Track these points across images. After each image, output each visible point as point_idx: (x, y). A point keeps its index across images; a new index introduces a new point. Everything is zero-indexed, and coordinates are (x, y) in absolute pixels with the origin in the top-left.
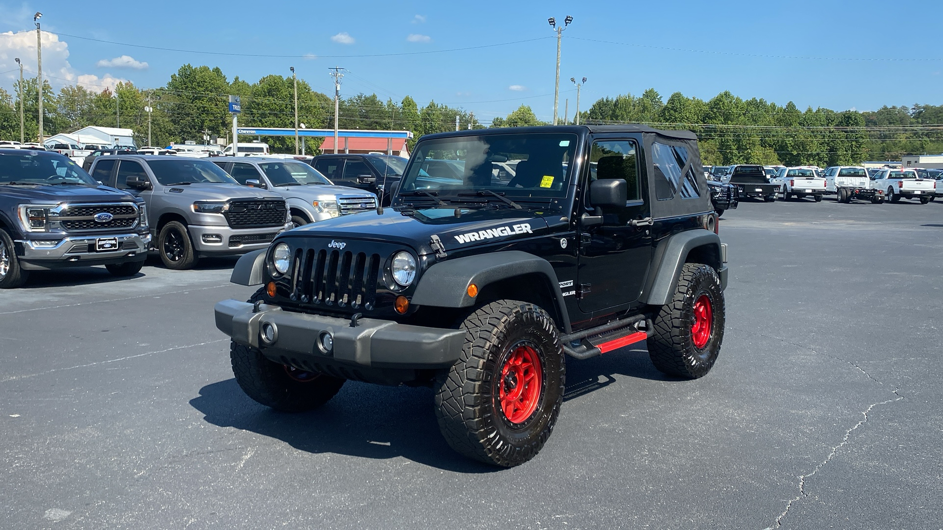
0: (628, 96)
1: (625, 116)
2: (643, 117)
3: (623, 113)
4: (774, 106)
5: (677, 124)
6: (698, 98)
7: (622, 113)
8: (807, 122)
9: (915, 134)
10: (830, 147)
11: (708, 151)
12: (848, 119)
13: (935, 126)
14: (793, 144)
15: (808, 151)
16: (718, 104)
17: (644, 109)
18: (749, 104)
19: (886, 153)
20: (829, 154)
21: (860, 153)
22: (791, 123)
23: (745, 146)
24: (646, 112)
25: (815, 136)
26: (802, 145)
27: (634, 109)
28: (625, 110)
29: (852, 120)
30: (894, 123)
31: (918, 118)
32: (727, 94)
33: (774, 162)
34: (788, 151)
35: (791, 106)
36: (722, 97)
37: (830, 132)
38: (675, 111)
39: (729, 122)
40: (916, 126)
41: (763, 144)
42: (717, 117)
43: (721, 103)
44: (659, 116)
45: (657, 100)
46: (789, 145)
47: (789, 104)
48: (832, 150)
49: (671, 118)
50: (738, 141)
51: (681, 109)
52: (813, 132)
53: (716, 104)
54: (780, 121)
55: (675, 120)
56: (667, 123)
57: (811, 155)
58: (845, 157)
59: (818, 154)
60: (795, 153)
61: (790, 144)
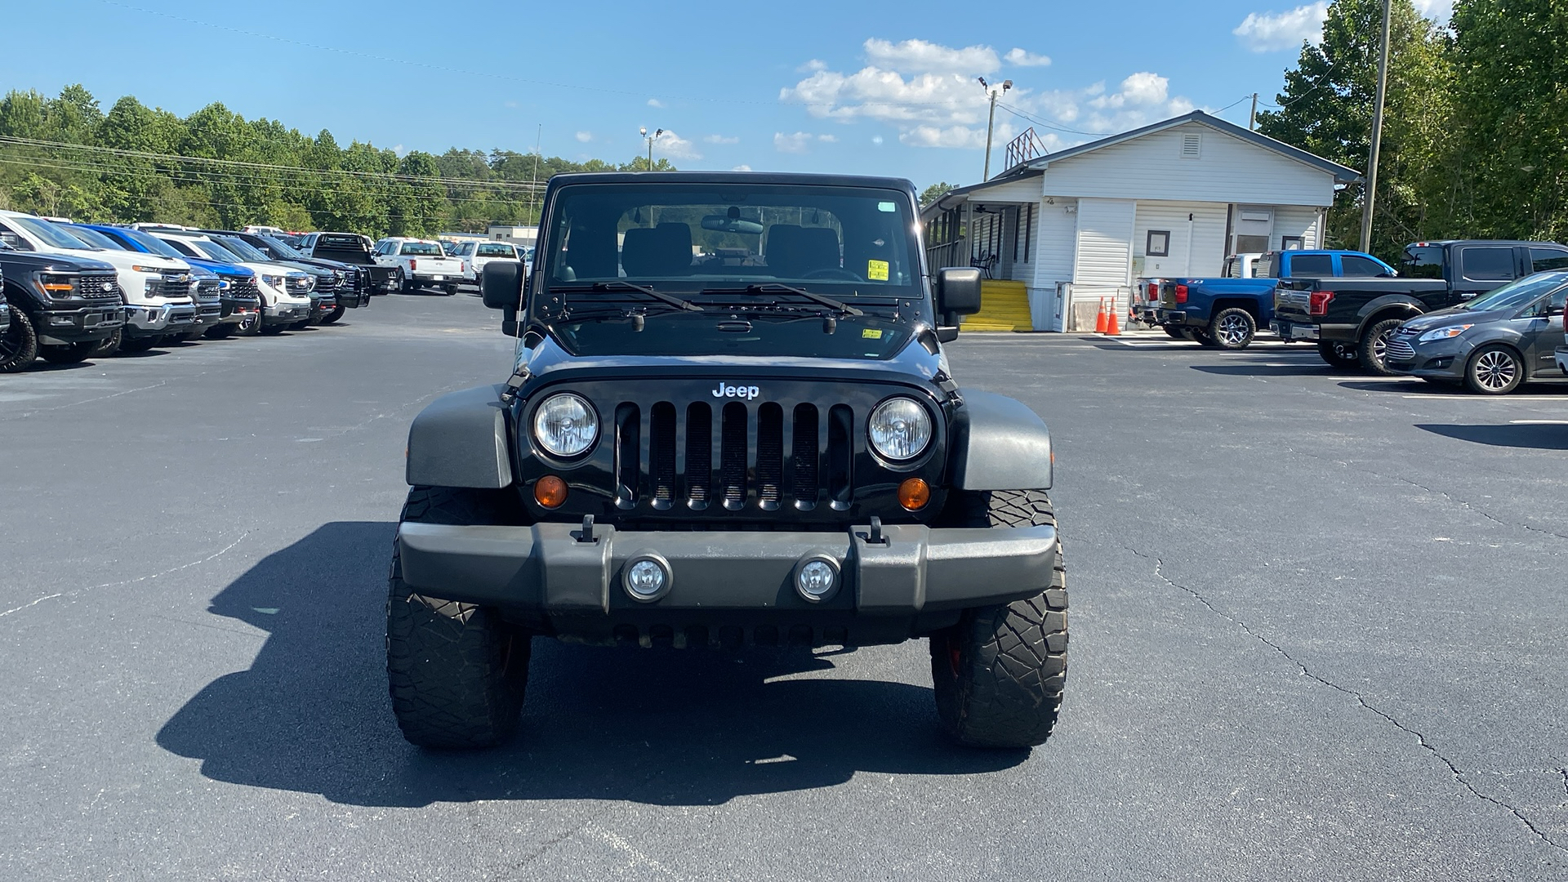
0: (32, 94)
1: (28, 131)
2: (67, 136)
3: (23, 125)
4: (297, 134)
5: (135, 152)
6: (166, 109)
7: (19, 125)
8: (354, 166)
9: (497, 194)
10: (391, 207)
11: (193, 204)
12: (415, 163)
13: (522, 183)
14: (334, 199)
15: (359, 212)
16: (205, 124)
17: (65, 121)
18: (258, 127)
19: (464, 221)
20: (390, 218)
21: (435, 218)
22: (327, 166)
23: (259, 198)
24: (70, 127)
25: (368, 189)
26: (349, 202)
27: (46, 119)
28: (27, 119)
29: (421, 166)
30: (467, 175)
31: (499, 170)
32: (219, 108)
33: (307, 228)
34: (327, 210)
35: (326, 138)
36: (212, 111)
37: (389, 183)
38: (127, 130)
39: (227, 156)
40: (498, 182)
41: (287, 197)
42: (206, 146)
43: (210, 123)
44: (96, 137)
45: (88, 106)
46: (327, 201)
47: (323, 133)
48: (395, 213)
49: (120, 142)
50: (245, 190)
51: (138, 128)
52: (364, 181)
53: (202, 122)
54: (308, 161)
55: (128, 146)
56: (113, 150)
57: (363, 219)
58: (414, 224)
59: (374, 218)
60: (338, 214)
61: (329, 199)
